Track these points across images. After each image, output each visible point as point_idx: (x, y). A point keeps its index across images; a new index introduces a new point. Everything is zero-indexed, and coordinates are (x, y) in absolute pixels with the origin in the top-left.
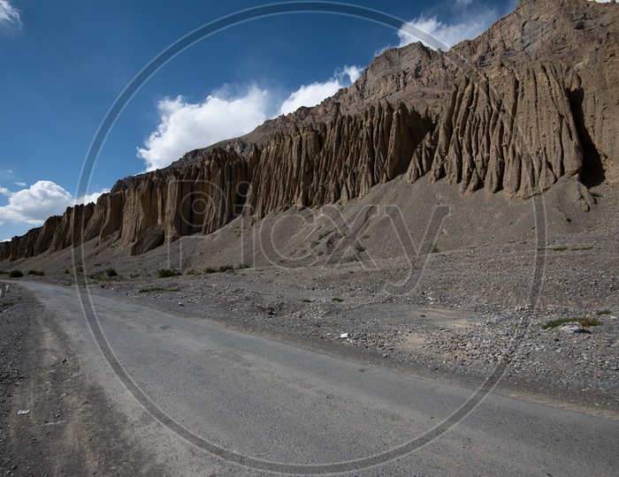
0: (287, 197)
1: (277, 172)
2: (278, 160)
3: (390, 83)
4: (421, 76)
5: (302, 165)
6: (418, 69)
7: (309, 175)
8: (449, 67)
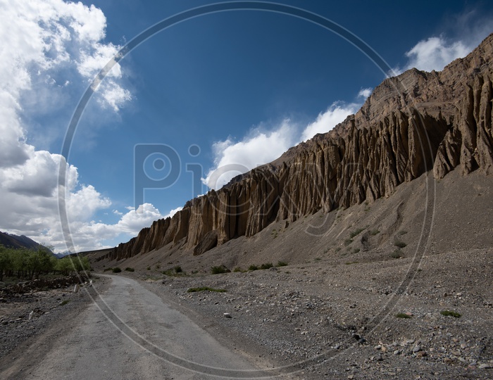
0: (315, 202)
1: (304, 182)
2: (304, 173)
3: (392, 104)
4: (420, 95)
5: (326, 174)
6: (416, 90)
7: (333, 183)
8: (446, 83)
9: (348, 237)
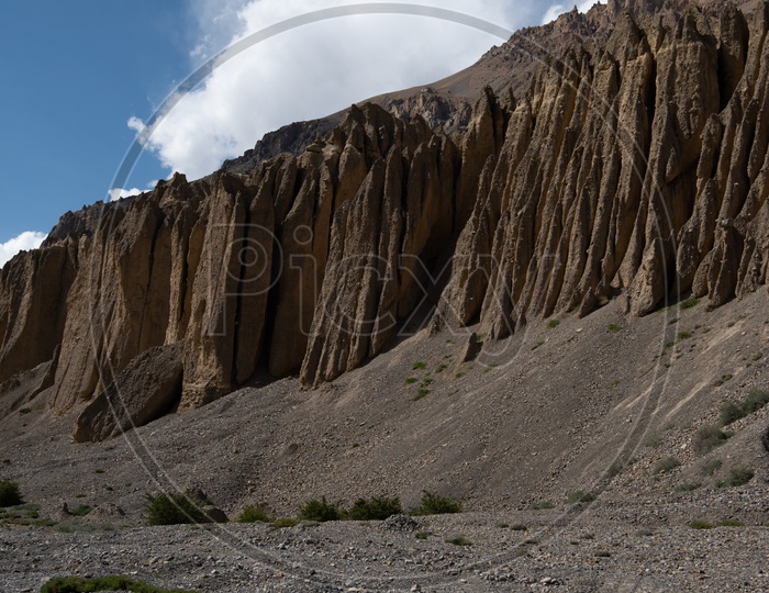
0: (597, 265)
1: (562, 180)
2: (567, 140)
5: (654, 154)
7: (679, 188)
9: (714, 420)
